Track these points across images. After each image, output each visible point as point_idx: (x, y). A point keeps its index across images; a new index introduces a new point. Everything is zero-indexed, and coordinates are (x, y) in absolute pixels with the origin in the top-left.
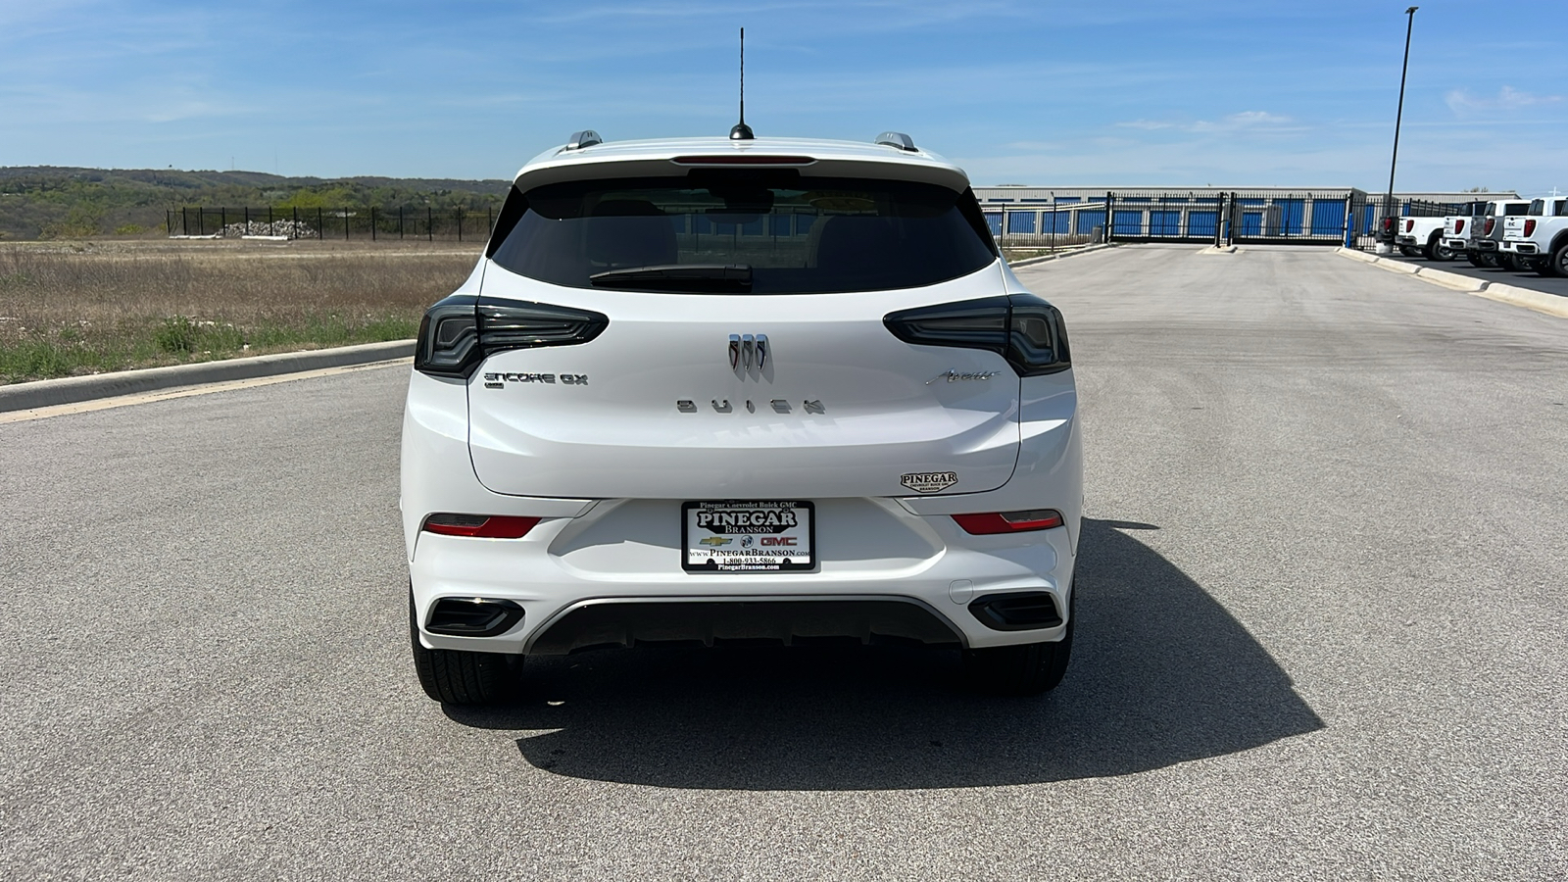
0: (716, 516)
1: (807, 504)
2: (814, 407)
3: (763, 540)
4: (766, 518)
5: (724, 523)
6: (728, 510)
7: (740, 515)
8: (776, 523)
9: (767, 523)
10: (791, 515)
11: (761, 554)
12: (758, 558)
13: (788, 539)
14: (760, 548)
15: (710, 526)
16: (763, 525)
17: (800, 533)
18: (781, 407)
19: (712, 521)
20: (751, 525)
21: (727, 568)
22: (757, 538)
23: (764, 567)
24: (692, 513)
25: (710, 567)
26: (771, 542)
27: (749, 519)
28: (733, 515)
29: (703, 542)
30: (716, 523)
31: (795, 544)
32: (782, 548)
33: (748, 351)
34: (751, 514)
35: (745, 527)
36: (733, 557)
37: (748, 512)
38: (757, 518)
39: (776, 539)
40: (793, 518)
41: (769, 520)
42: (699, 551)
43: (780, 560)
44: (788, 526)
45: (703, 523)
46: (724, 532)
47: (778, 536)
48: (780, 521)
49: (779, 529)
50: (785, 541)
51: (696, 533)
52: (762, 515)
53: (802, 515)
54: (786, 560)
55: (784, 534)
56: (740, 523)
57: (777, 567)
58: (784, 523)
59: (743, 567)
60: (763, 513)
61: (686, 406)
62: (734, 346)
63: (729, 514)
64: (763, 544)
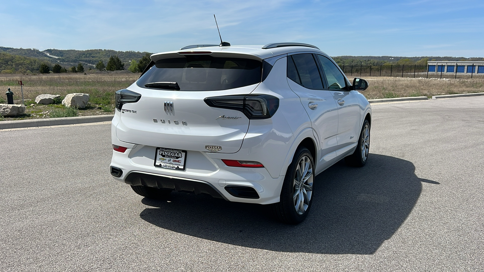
0: (164, 152)
1: (185, 152)
2: (185, 123)
3: (173, 160)
4: (175, 154)
5: (165, 155)
6: (167, 151)
7: (169, 153)
8: (177, 156)
9: (175, 156)
10: (181, 154)
11: (172, 164)
12: (171, 165)
13: (179, 161)
14: (172, 162)
15: (162, 155)
16: (174, 156)
17: (182, 160)
18: (176, 123)
19: (162, 153)
20: (171, 156)
21: (163, 167)
22: (172, 159)
23: (172, 168)
24: (158, 150)
25: (160, 166)
26: (175, 161)
27: (171, 154)
28: (167, 152)
29: (160, 159)
30: (163, 154)
31: (181, 163)
32: (177, 163)
33: (168, 106)
34: (171, 153)
35: (170, 156)
36: (166, 164)
37: (171, 152)
38: (173, 154)
39: (176, 160)
40: (181, 155)
41: (175, 155)
42: (159, 161)
43: (176, 167)
44: (180, 157)
45: (160, 154)
46: (165, 157)
47: (177, 160)
48: (178, 155)
49: (177, 158)
50: (178, 161)
51: (159, 156)
52: (174, 153)
53: (184, 154)
54: (178, 167)
55: (179, 159)
56: (169, 155)
57: (175, 168)
58: (179, 156)
59: (167, 167)
60: (174, 152)
61: (155, 121)
62: (165, 104)
63: (166, 152)
64: (173, 161)
